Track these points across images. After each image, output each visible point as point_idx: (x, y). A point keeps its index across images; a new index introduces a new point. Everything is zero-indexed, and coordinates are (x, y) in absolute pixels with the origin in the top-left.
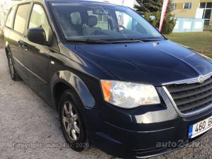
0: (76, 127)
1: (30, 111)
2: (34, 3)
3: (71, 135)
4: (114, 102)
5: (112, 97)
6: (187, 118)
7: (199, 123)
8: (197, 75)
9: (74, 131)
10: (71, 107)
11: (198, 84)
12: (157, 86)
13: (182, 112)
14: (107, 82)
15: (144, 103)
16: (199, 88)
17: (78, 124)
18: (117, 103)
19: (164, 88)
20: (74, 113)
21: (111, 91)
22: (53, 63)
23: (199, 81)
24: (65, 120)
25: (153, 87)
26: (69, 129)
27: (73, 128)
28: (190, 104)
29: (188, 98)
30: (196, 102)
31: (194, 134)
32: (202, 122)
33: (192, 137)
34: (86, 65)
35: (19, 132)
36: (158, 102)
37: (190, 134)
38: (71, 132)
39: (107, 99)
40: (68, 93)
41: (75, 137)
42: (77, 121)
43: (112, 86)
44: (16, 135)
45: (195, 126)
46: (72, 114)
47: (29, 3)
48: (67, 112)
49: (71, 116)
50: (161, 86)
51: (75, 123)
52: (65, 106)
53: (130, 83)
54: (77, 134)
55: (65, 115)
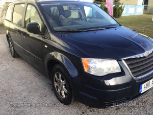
0: (64, 89)
1: (30, 79)
2: (28, 4)
3: (61, 94)
6: (139, 80)
7: (146, 83)
9: (63, 92)
10: (60, 76)
12: (119, 60)
13: (135, 76)
14: (86, 59)
15: (110, 72)
16: (145, 60)
17: (66, 87)
19: (123, 61)
20: (63, 80)
22: (46, 46)
23: (145, 55)
24: (56, 84)
25: (116, 61)
26: (59, 91)
27: (62, 89)
28: (140, 71)
29: (138, 67)
30: (144, 69)
33: (142, 92)
34: (69, 48)
37: (140, 91)
38: (61, 92)
39: (86, 70)
40: (57, 67)
41: (64, 96)
42: (65, 85)
43: (89, 62)
45: (143, 85)
46: (61, 81)
48: (57, 79)
50: (121, 60)
51: (64, 86)
52: (56, 75)
54: (65, 93)
55: (56, 81)
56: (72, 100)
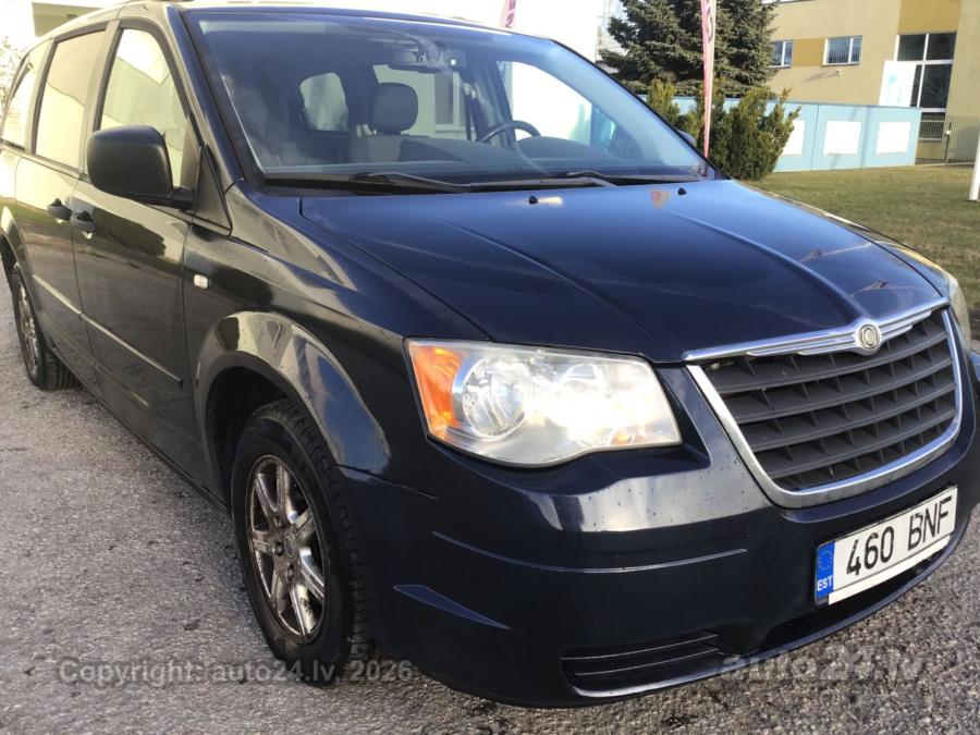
0: (308, 569)
2: (125, 25)
3: (290, 613)
4: (471, 439)
5: (460, 417)
6: (807, 509)
7: (862, 536)
8: (847, 317)
9: (300, 592)
10: (284, 479)
11: (851, 356)
12: (665, 364)
13: (780, 481)
14: (441, 349)
16: (859, 377)
17: (316, 560)
18: (488, 445)
19: (697, 372)
20: (300, 508)
21: (456, 390)
22: (201, 281)
23: (858, 344)
24: (260, 543)
25: (646, 367)
26: (278, 584)
27: (295, 577)
28: (815, 446)
29: (806, 419)
30: (843, 438)
31: (842, 585)
32: (879, 528)
33: (833, 598)
34: (348, 284)
35: (51, 608)
36: (670, 436)
37: (820, 585)
38: (287, 597)
39: (439, 426)
40: (274, 417)
41: (307, 621)
42: (312, 543)
44: (37, 622)
45: (843, 549)
46: (291, 513)
47: (100, 28)
48: (269, 507)
49: (286, 525)
50: (683, 365)
51: (306, 553)
52: (260, 481)
53: (540, 354)
54: (313, 604)
55: (262, 522)
56: (356, 643)
